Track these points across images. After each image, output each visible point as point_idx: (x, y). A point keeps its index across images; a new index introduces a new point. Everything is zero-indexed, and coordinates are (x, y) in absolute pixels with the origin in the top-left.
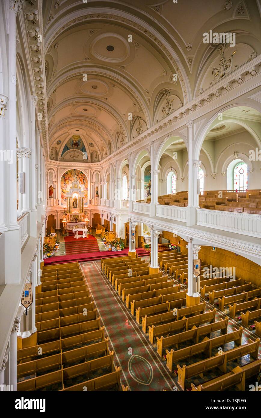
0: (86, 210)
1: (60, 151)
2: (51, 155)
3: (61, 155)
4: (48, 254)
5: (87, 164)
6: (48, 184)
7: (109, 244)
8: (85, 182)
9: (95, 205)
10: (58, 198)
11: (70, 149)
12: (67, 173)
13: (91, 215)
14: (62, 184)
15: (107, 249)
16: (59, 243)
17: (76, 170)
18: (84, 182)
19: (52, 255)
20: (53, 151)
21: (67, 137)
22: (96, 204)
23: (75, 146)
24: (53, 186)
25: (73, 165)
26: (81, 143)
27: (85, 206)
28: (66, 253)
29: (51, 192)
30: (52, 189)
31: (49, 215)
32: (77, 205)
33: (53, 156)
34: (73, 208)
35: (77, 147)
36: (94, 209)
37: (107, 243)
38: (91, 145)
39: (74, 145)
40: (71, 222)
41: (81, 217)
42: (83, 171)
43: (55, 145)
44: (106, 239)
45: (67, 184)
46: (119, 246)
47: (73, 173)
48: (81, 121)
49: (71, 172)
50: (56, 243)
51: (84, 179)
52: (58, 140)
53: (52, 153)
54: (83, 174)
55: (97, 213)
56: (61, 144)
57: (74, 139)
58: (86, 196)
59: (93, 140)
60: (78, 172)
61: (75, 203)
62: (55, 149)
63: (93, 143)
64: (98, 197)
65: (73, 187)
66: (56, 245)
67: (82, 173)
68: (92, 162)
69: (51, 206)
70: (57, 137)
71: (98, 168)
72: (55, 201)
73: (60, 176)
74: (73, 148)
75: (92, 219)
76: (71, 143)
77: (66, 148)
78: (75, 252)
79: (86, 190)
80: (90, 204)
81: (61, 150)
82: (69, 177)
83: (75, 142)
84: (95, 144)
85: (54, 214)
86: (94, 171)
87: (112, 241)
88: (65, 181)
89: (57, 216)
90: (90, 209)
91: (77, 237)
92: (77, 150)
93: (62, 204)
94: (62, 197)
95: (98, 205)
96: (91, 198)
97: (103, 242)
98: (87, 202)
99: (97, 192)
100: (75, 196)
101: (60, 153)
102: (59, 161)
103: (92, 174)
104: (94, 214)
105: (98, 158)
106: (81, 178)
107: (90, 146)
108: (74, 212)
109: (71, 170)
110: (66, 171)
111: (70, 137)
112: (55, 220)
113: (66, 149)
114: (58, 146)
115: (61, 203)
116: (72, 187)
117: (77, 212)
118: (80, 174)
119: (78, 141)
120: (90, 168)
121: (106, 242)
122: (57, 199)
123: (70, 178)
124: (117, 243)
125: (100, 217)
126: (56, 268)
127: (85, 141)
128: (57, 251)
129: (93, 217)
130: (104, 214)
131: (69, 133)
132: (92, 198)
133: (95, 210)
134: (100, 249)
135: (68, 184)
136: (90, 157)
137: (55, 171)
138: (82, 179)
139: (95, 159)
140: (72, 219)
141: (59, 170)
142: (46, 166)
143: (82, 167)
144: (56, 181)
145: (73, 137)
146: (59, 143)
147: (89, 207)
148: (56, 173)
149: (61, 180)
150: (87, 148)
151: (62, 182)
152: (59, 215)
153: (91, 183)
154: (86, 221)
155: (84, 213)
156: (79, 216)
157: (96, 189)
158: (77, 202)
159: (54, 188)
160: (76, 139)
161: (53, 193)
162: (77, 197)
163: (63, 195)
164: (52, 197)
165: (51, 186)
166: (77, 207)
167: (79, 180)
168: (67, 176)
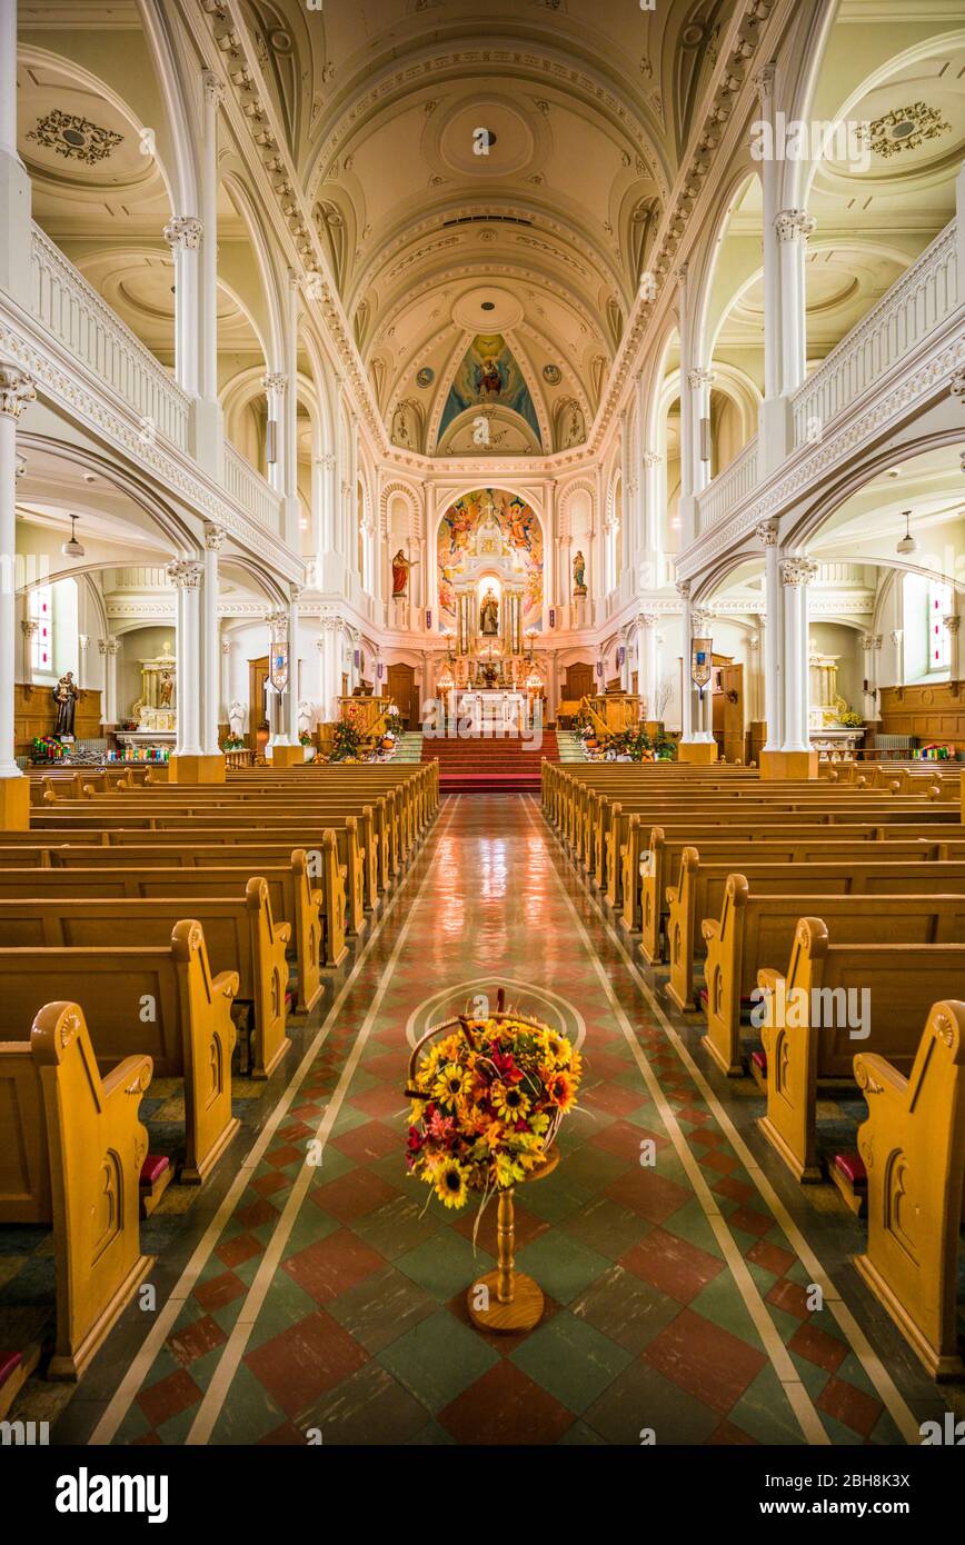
0: (532, 645)
1: (434, 415)
2: (398, 434)
3: (437, 434)
5: (538, 461)
6: (388, 542)
8: (530, 538)
9: (571, 630)
10: (426, 603)
11: (470, 405)
12: (462, 504)
13: (556, 672)
14: (443, 550)
16: (398, 733)
17: (498, 490)
18: (527, 537)
21: (453, 349)
22: (575, 625)
23: (488, 390)
25: (482, 468)
26: (513, 372)
29: (399, 575)
30: (405, 564)
31: (390, 665)
32: (496, 626)
33: (408, 438)
35: (495, 392)
36: (566, 645)
37: (599, 744)
38: (552, 374)
39: (483, 388)
41: (510, 669)
42: (529, 497)
43: (408, 386)
44: (593, 727)
45: (461, 549)
47: (482, 502)
49: (478, 500)
50: (389, 728)
51: (526, 528)
52: (419, 362)
53: (403, 424)
54: (522, 505)
55: (578, 663)
56: (431, 388)
57: (483, 356)
58: (536, 594)
60: (504, 502)
61: (487, 617)
62: (416, 410)
63: (559, 361)
64: (584, 594)
65: (478, 551)
67: (518, 501)
69: (398, 630)
70: (416, 345)
71: (583, 474)
72: (415, 613)
73: (435, 519)
74: (483, 402)
75: (559, 688)
76: (472, 376)
77: (456, 403)
79: (534, 569)
80: (552, 624)
81: (437, 412)
82: (468, 522)
83: (487, 371)
84: (563, 367)
85: (411, 663)
86: (566, 488)
88: (454, 535)
89: (423, 671)
90: (554, 647)
92: (498, 406)
93: (441, 626)
94: (444, 602)
95: (581, 628)
96: (554, 602)
97: (583, 743)
98: (541, 619)
100: (490, 587)
101: (434, 425)
102: (431, 456)
103: (561, 498)
104: (568, 669)
105: (580, 432)
106: (516, 523)
107: (545, 378)
108: (484, 651)
109: (476, 492)
110: (459, 496)
111: (466, 348)
112: (418, 687)
113: (457, 408)
114: (423, 395)
115: (440, 621)
116: (474, 549)
117: (493, 650)
118: (510, 509)
119: (498, 363)
120: (550, 477)
121: (593, 742)
122: (422, 605)
123: (473, 526)
124: (640, 737)
125: (591, 678)
127: (524, 359)
129: (565, 683)
131: (459, 327)
132: (558, 604)
133: (573, 650)
136: (548, 432)
137: (417, 499)
138: (520, 528)
140: (475, 675)
141: (430, 494)
142: (380, 472)
143: (519, 476)
144: (420, 536)
145: (477, 350)
146: (425, 378)
147: (549, 639)
148: (420, 508)
149: (440, 535)
150: (537, 391)
151: (443, 543)
152: (430, 670)
153: (557, 540)
154: (530, 685)
155: (524, 657)
156: (504, 667)
157: (575, 563)
158: (496, 612)
159: (412, 561)
160: (487, 358)
161: (407, 582)
162: (497, 595)
163: (445, 591)
164: (405, 596)
165: (399, 554)
166: (495, 633)
167: (507, 532)
168: (460, 517)
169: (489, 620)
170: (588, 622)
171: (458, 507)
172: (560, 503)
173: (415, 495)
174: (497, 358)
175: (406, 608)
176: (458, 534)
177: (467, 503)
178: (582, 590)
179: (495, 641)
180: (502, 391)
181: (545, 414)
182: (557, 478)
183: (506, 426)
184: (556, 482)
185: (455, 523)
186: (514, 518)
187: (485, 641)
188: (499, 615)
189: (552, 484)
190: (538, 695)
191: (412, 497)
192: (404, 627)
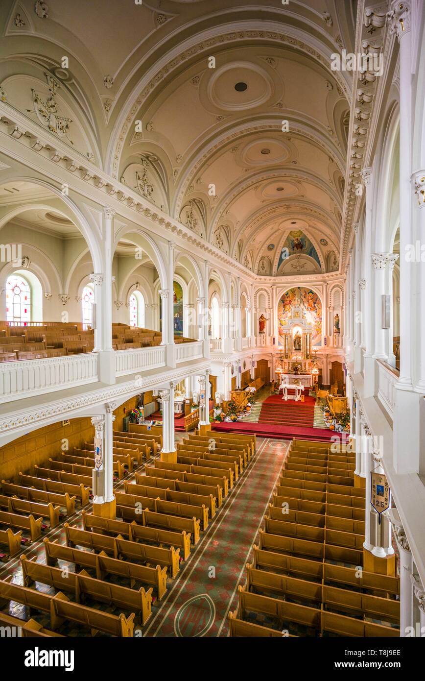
0: (315, 354)
1: (275, 260)
2: (261, 269)
3: (277, 266)
4: (233, 417)
5: (319, 277)
6: (257, 312)
7: (333, 418)
8: (316, 307)
9: (333, 347)
10: (273, 334)
11: (290, 255)
12: (288, 294)
13: (327, 364)
14: (280, 313)
15: (328, 425)
16: (252, 403)
17: (302, 288)
19: (239, 419)
20: (264, 261)
21: (281, 237)
22: (335, 346)
23: (297, 248)
24: (266, 316)
25: (295, 280)
26: (307, 242)
27: (314, 348)
28: (259, 419)
29: (262, 325)
30: (264, 320)
31: (258, 360)
32: (300, 346)
33: (265, 269)
34: (293, 351)
35: (300, 249)
36: (331, 353)
37: (331, 415)
38: (324, 242)
39: (295, 248)
40: (288, 372)
41: (305, 366)
43: (264, 251)
44: (329, 407)
45: (287, 312)
47: (296, 293)
48: (288, 207)
49: (294, 292)
50: (249, 401)
51: (315, 303)
52: (268, 243)
53: (263, 265)
54: (313, 293)
55: (336, 361)
56: (274, 250)
57: (294, 237)
58: (319, 331)
59: (324, 234)
60: (305, 292)
62: (268, 258)
63: (325, 238)
64: (339, 332)
65: (293, 317)
66: (248, 406)
67: (311, 292)
68: (327, 271)
69: (261, 347)
70: (264, 240)
71: (339, 282)
72: (268, 339)
73: (276, 300)
74: (295, 253)
75: (329, 371)
76: (291, 245)
78: (273, 420)
79: (318, 320)
80: (325, 345)
81: (277, 259)
83: (296, 242)
84: (328, 240)
85: (267, 359)
86: (332, 287)
87: (337, 414)
88: (284, 306)
89: (272, 362)
90: (327, 353)
91: (286, 397)
92: (302, 254)
93: (280, 344)
94: (280, 333)
95: (338, 347)
96: (327, 334)
97: (325, 413)
98: (321, 341)
99: (337, 325)
100: (297, 331)
101: (276, 263)
102: (274, 276)
103: (330, 290)
104: (333, 363)
105: (337, 264)
106: (310, 301)
107: (322, 244)
108: (294, 358)
109: (293, 288)
111: (287, 236)
112: (270, 368)
114: (270, 254)
115: (279, 342)
116: (291, 316)
117: (298, 357)
118: (308, 295)
119: (301, 239)
120: (325, 282)
121: (328, 414)
122: (271, 335)
123: (291, 302)
124: (345, 418)
125: (341, 367)
127: (311, 237)
128: (247, 414)
129: (331, 368)
130: (346, 364)
131: (283, 230)
132: (328, 335)
133: (334, 356)
134: (315, 425)
135: (289, 312)
136: (324, 263)
137: (270, 294)
138: (312, 303)
139: (333, 265)
140: (290, 368)
141: (274, 291)
142: (253, 286)
143: (311, 282)
144: (270, 307)
145: (292, 235)
146: (271, 247)
147: (325, 350)
148: (271, 296)
149: (279, 306)
150: (318, 248)
152: (274, 362)
153: (328, 308)
154: (313, 373)
155: (311, 360)
156: (303, 364)
157: (335, 319)
158: (300, 341)
159: (267, 318)
160: (297, 238)
161: (265, 327)
162: (301, 333)
163: (281, 329)
164: (264, 333)
165: (261, 316)
166: (299, 349)
167: (306, 305)
168: (287, 299)
169: (297, 343)
170: (340, 345)
171: (286, 295)
172: (329, 292)
173: (268, 291)
174: (300, 238)
176: (286, 306)
177: (290, 293)
178: (338, 331)
179: (299, 353)
180: (303, 249)
181: (322, 256)
182: (328, 282)
183: (305, 261)
185: (285, 301)
186: (309, 299)
189: (326, 284)
190: (317, 377)
191: (268, 293)
192: (264, 345)
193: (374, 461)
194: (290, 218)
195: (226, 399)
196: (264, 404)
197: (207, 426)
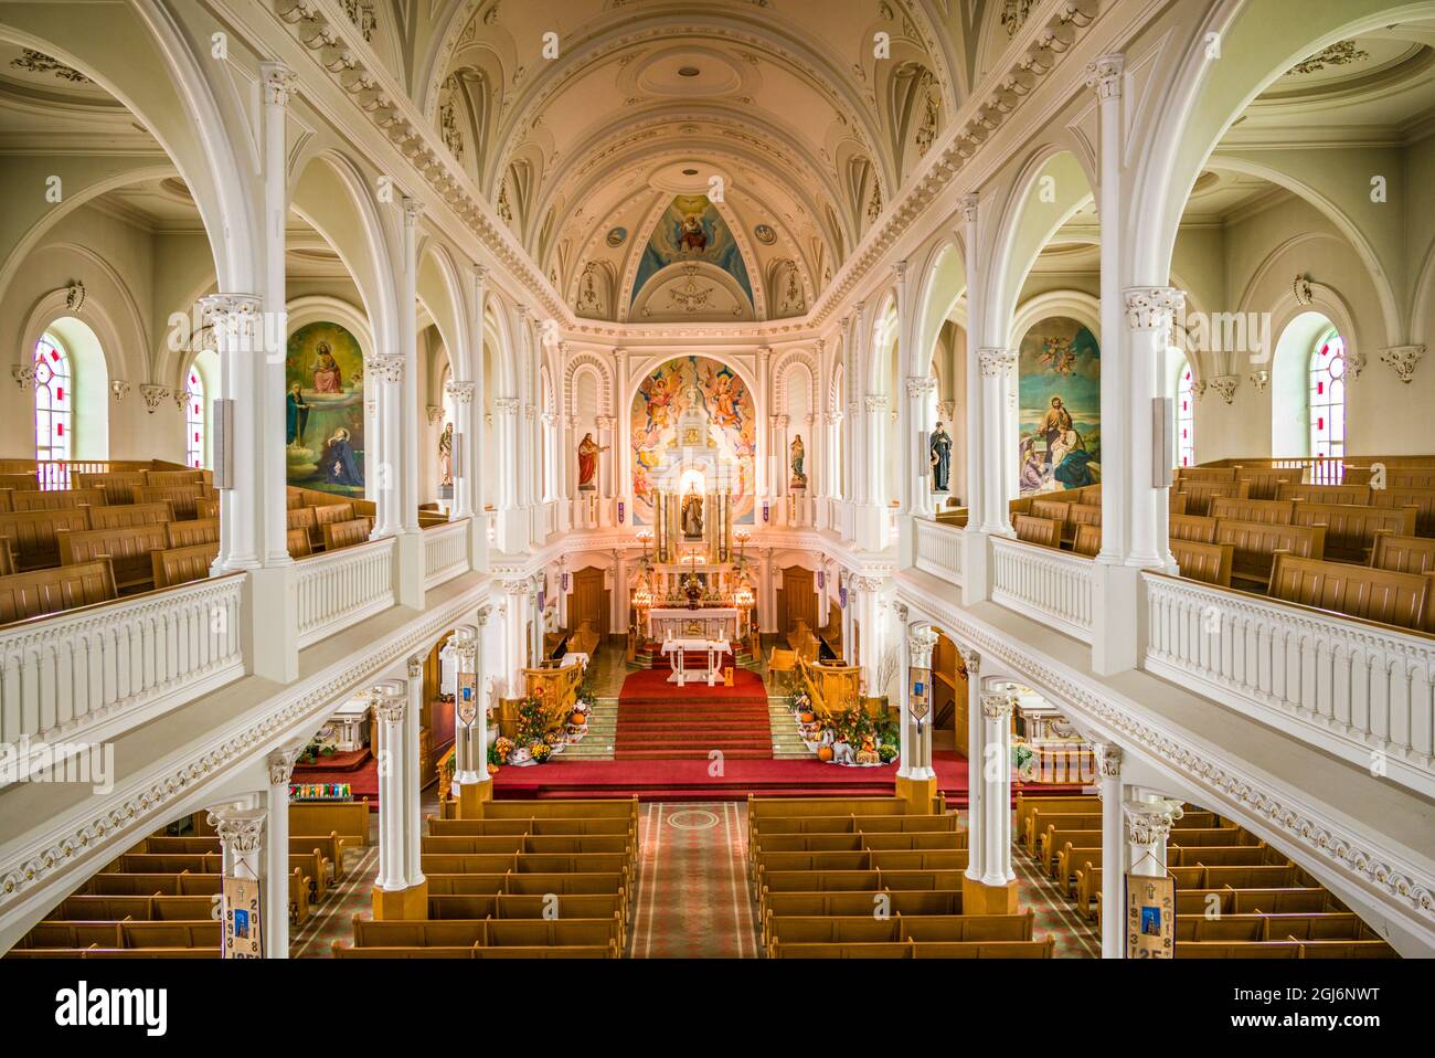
0: (742, 548)
1: (627, 276)
2: (585, 299)
3: (630, 292)
4: (538, 748)
5: (748, 329)
6: (573, 428)
7: (823, 727)
8: (740, 415)
9: (788, 528)
10: (618, 493)
11: (669, 262)
12: (660, 374)
13: (771, 574)
14: (637, 429)
15: (813, 747)
16: (589, 700)
17: (702, 358)
18: (736, 413)
19: (555, 752)
20: (595, 277)
21: (651, 209)
22: (793, 524)
23: (691, 246)
24: (600, 438)
25: (683, 336)
26: (719, 230)
27: (738, 530)
28: (617, 748)
29: (587, 465)
30: (593, 449)
31: (577, 570)
32: (700, 527)
33: (596, 301)
34: (682, 540)
35: (698, 249)
36: (782, 545)
37: (816, 718)
38: (766, 235)
39: (685, 244)
40: (670, 603)
41: (716, 583)
42: (736, 365)
43: (598, 249)
45: (659, 427)
46: (870, 739)
47: (684, 372)
48: (689, 126)
49: (679, 369)
50: (579, 697)
51: (735, 403)
52: (610, 224)
53: (590, 286)
54: (730, 376)
55: (796, 567)
56: (625, 245)
57: (684, 213)
59: (771, 211)
60: (710, 372)
61: (689, 516)
62: (605, 268)
63: (773, 223)
64: (804, 486)
65: (680, 442)
66: (577, 711)
67: (726, 371)
68: (771, 316)
69: (585, 530)
70: (602, 216)
71: (802, 347)
72: (605, 504)
73: (628, 393)
74: (684, 259)
75: (775, 593)
76: (672, 233)
77: (653, 260)
78: (657, 748)
79: (745, 451)
80: (766, 520)
81: (631, 272)
82: (667, 396)
83: (689, 227)
84: (779, 230)
85: (600, 564)
86: (782, 359)
87: (835, 714)
88: (650, 411)
89: (615, 574)
90: (767, 545)
91: (681, 676)
92: (703, 264)
93: (637, 522)
94: (639, 490)
95: (800, 528)
96: (769, 493)
97: (798, 714)
98: (753, 511)
99: (798, 465)
100: (693, 482)
101: (627, 285)
102: (623, 322)
103: (777, 369)
104: (787, 572)
105: (798, 297)
106: (723, 397)
107: (760, 239)
108: (684, 560)
109: (677, 359)
110: (657, 365)
111: (665, 207)
112: (609, 591)
113: (653, 264)
114: (614, 255)
115: (634, 515)
116: (674, 441)
117: (698, 558)
119: (703, 220)
121: (807, 717)
122: (613, 495)
123: (673, 400)
124: (859, 722)
125: (811, 583)
126: (533, 819)
127: (733, 217)
128: (578, 736)
129: (781, 588)
130: (829, 575)
131: (657, 190)
132: (773, 494)
133: (789, 551)
134: (777, 748)
135: (666, 427)
136: (761, 292)
137: (607, 369)
138: (729, 402)
139: (787, 299)
140: (675, 590)
141: (623, 365)
142: (564, 348)
143: (727, 343)
144: (611, 413)
145: (678, 207)
146: (616, 237)
147: (763, 535)
148: (611, 380)
149: (634, 410)
150: (748, 248)
151: (638, 420)
152: (622, 572)
153: (772, 419)
154: (739, 601)
155: (734, 564)
156: (710, 578)
157: (793, 449)
158: (700, 510)
159: (601, 446)
160: (690, 215)
161: (596, 471)
162: (702, 491)
163: (641, 477)
164: (593, 488)
165: (586, 438)
166: (699, 536)
167: (713, 408)
168: (658, 390)
169: (691, 518)
170: (808, 520)
171: (656, 378)
172: (775, 374)
173: (605, 364)
174: (702, 215)
175: (595, 501)
176: (655, 409)
177: (666, 372)
178: (801, 483)
179: (700, 546)
180: (707, 248)
181: (757, 274)
182: (771, 346)
183: (713, 283)
184: (771, 350)
185: (652, 397)
186: (721, 390)
187: (686, 546)
188: (703, 512)
189: (767, 352)
190: (749, 611)
191: (602, 369)
192: (593, 525)
193: (1133, 844)
194: (689, 156)
195: (511, 696)
196: (622, 702)
197: (482, 784)
